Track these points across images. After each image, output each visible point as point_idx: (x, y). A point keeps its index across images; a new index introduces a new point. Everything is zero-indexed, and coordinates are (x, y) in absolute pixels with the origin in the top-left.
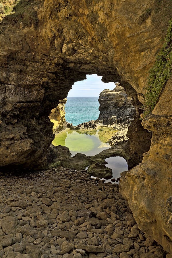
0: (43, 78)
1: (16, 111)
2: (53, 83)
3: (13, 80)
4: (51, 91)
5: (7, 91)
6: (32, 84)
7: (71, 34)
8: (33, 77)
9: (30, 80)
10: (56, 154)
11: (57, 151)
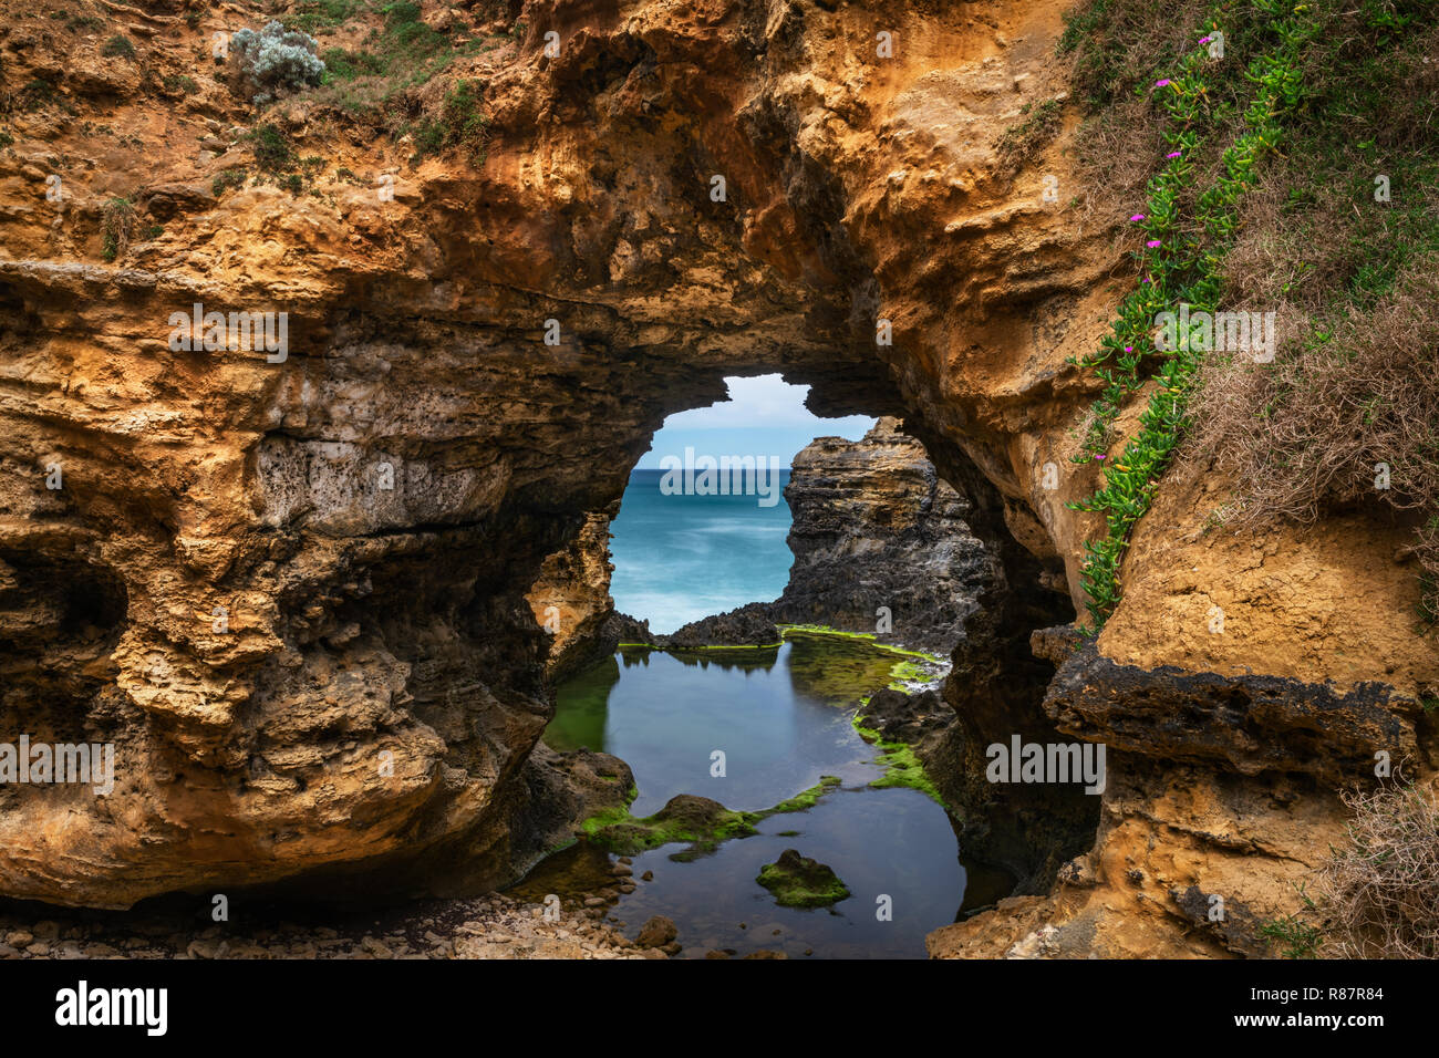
0: (506, 406)
1: (360, 579)
2: (557, 428)
3: (349, 420)
4: (545, 466)
5: (313, 474)
6: (448, 433)
7: (657, 193)
8: (455, 402)
9: (438, 414)
10: (563, 800)
11: (568, 781)
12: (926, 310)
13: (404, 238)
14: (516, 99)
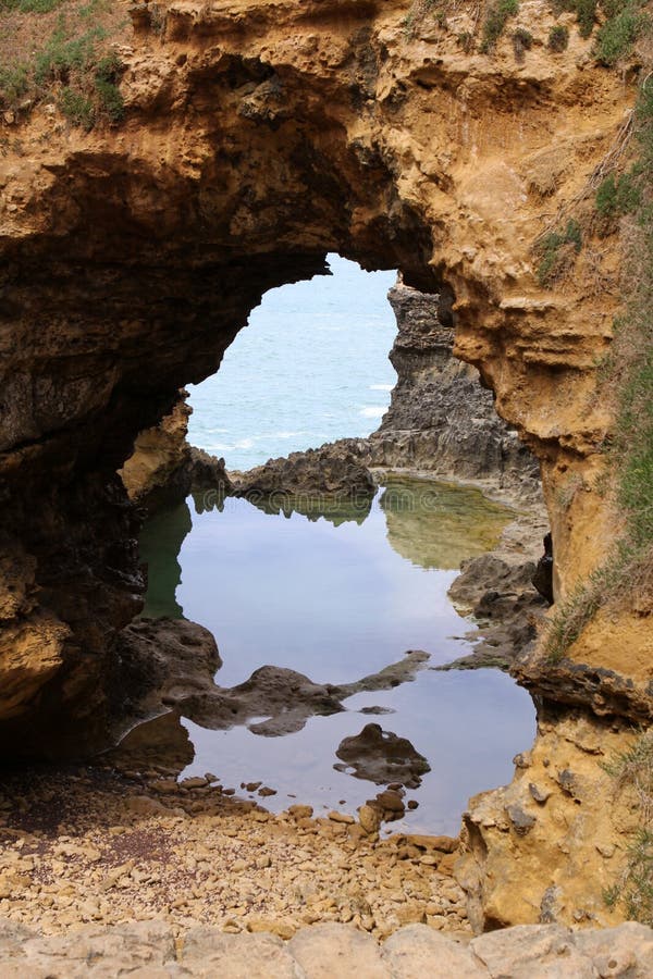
0: (124, 324)
6: (72, 352)
8: (81, 326)
9: (65, 336)
10: (150, 667)
11: (152, 648)
12: (487, 349)
13: (51, 203)
14: (155, 87)
